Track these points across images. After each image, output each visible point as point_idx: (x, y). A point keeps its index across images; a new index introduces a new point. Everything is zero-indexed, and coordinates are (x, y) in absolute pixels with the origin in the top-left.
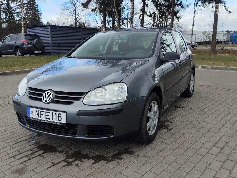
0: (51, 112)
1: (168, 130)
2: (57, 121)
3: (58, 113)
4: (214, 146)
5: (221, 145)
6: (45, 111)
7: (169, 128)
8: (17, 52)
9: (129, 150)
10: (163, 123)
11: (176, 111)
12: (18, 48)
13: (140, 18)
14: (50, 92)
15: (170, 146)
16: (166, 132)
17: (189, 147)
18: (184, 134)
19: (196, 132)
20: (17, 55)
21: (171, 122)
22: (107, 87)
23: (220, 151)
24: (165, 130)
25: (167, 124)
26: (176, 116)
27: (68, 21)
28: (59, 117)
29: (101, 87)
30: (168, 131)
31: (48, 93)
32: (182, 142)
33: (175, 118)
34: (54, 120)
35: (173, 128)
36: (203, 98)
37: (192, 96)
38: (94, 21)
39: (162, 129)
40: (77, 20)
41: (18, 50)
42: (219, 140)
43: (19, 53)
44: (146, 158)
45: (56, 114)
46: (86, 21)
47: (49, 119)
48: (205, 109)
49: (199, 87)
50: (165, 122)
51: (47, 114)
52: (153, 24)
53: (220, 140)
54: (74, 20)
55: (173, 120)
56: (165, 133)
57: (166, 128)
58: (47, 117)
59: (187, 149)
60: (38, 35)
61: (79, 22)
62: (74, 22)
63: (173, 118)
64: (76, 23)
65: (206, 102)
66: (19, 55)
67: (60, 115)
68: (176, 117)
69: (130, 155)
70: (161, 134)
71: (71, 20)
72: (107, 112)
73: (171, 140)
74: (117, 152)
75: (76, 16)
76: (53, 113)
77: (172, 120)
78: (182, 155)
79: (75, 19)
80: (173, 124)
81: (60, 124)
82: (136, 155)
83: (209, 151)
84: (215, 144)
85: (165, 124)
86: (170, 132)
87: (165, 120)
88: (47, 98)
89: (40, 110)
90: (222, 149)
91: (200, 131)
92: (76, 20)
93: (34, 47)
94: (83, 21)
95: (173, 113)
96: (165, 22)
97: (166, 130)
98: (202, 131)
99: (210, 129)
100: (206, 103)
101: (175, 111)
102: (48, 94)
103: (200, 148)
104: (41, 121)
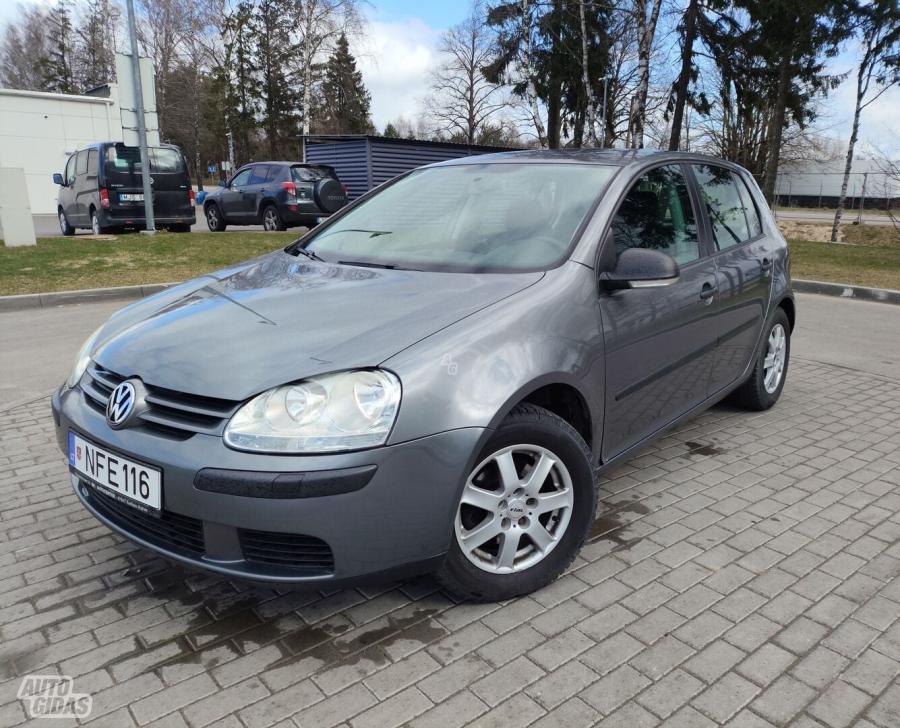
0: (122, 462)
1: (616, 544)
2: (138, 497)
3: (139, 468)
4: (772, 640)
5: (800, 637)
6: (108, 455)
7: (626, 536)
8: (267, 219)
9: (429, 620)
10: (612, 512)
11: (687, 463)
12: (269, 207)
13: (669, 114)
14: (130, 388)
15: (595, 618)
16: (607, 555)
17: (666, 635)
18: (673, 570)
19: (724, 567)
20: (268, 226)
21: (644, 510)
22: (328, 384)
23: (791, 667)
24: (606, 546)
25: (625, 517)
26: (678, 485)
27: (446, 123)
28: (142, 483)
29: (308, 382)
30: (614, 550)
31: (125, 388)
32: (650, 607)
33: (665, 495)
34: (130, 494)
35: (639, 540)
36: (813, 418)
37: (775, 405)
38: (526, 122)
39: (597, 540)
40: (478, 118)
41: (270, 212)
42: (806, 610)
43: (271, 220)
44: (476, 666)
45: (133, 470)
46: (502, 123)
47: (117, 485)
48: (801, 464)
49: (820, 368)
50: (623, 510)
51: (113, 466)
52: (721, 134)
53: (807, 614)
54: (465, 120)
55: (658, 501)
56: (603, 557)
57: (613, 537)
58: (113, 478)
59: (655, 644)
60: (332, 169)
61: (483, 127)
62: (465, 125)
63: (659, 495)
64: (472, 128)
65: (817, 436)
66: (272, 229)
67: (144, 478)
68: (673, 491)
69: (424, 642)
70: (585, 560)
71: (459, 120)
72: (300, 484)
73: (612, 592)
74: (384, 624)
75: (472, 109)
76: (125, 467)
77: (651, 504)
78: (623, 668)
79: (468, 117)
80: (649, 519)
81: (146, 510)
82: (444, 649)
83: (744, 659)
84: (779, 633)
85: (619, 517)
86: (624, 554)
87: (626, 502)
88: (117, 406)
89: (97, 449)
90: (801, 657)
91: (742, 562)
92: (471, 120)
93: (315, 206)
94: (493, 121)
95: (670, 472)
96: (763, 129)
97: (611, 545)
98: (752, 564)
99: (788, 556)
100: (817, 441)
101: (680, 466)
102: (123, 392)
103: (712, 643)
104: (98, 488)
